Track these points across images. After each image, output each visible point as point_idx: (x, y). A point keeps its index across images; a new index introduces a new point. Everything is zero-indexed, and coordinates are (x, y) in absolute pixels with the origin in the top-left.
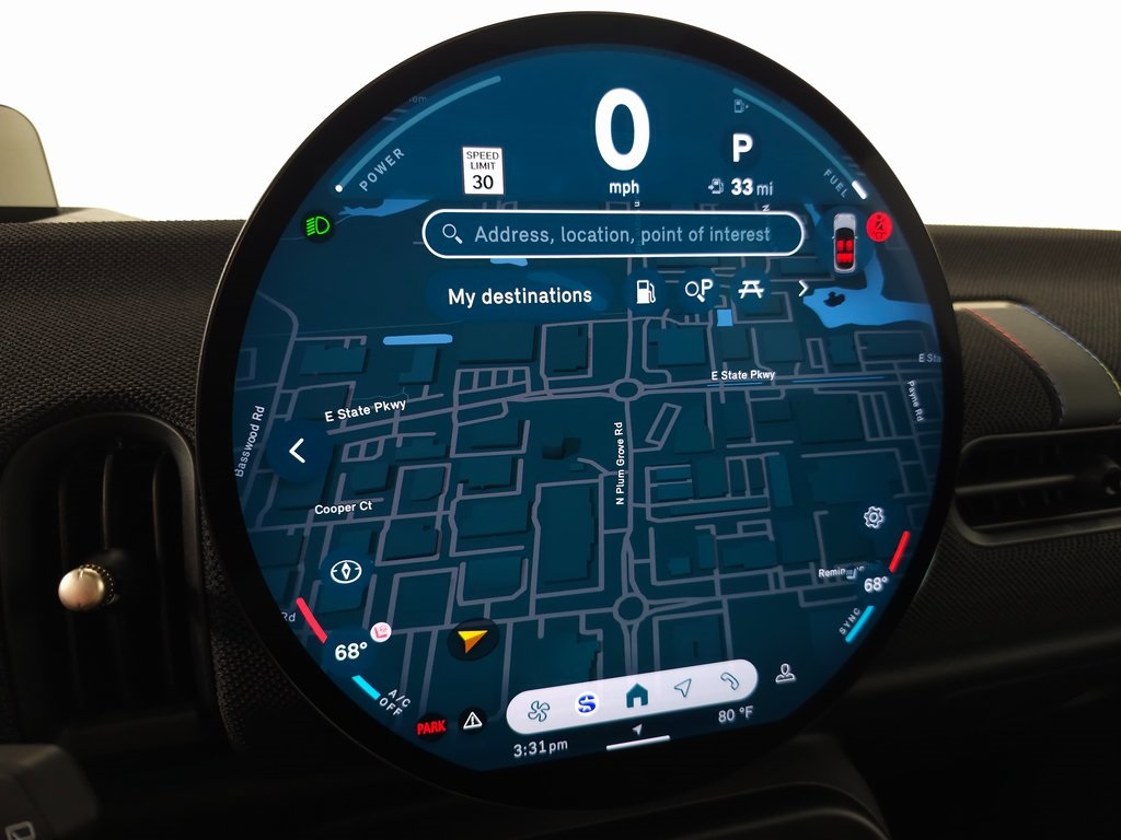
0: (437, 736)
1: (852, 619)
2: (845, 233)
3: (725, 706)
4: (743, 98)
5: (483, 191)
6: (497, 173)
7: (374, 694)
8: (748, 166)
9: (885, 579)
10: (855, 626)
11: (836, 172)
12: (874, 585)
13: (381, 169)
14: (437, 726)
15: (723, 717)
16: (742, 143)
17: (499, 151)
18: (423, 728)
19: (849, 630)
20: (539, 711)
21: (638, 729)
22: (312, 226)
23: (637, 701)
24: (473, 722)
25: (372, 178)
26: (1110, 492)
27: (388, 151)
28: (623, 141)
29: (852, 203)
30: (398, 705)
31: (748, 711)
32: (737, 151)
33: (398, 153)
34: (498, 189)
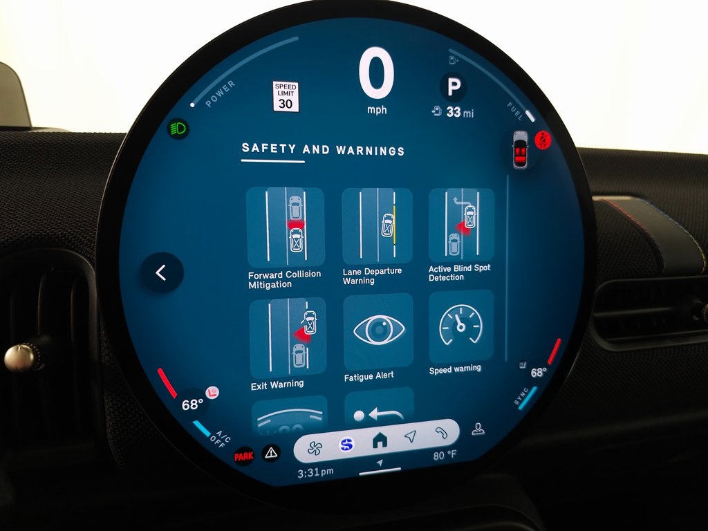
0: (247, 462)
1: (523, 394)
2: (520, 144)
3: (438, 449)
4: (455, 56)
5: (285, 109)
6: (295, 98)
7: (207, 434)
8: (457, 98)
9: (545, 370)
10: (526, 399)
11: (515, 104)
12: (538, 373)
13: (220, 93)
14: (247, 456)
15: (437, 457)
16: (454, 84)
17: (297, 84)
18: (239, 457)
19: (520, 402)
20: (315, 448)
21: (380, 462)
22: (174, 128)
23: (380, 444)
24: (272, 454)
25: (214, 99)
26: (696, 318)
27: (225, 82)
28: (377, 80)
29: (524, 125)
30: (223, 441)
31: (453, 453)
32: (451, 88)
33: (231, 84)
34: (295, 108)
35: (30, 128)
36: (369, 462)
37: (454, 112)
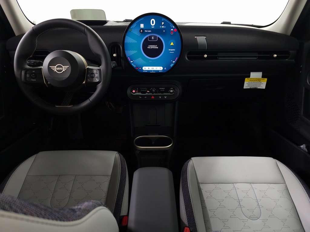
0: (137, 69)
2: (172, 31)
4: (163, 19)
6: (143, 26)
7: (133, 65)
8: (163, 25)
10: (172, 65)
11: (171, 25)
12: (174, 62)
15: (160, 71)
16: (163, 23)
17: (143, 24)
18: (136, 68)
20: (145, 68)
21: (153, 71)
22: (130, 30)
23: (153, 69)
24: (140, 68)
25: (134, 26)
28: (153, 23)
29: (173, 28)
31: (162, 71)
32: (162, 24)
33: (136, 25)
34: (143, 27)
35: (105, 22)
36: (151, 71)
37: (163, 27)
